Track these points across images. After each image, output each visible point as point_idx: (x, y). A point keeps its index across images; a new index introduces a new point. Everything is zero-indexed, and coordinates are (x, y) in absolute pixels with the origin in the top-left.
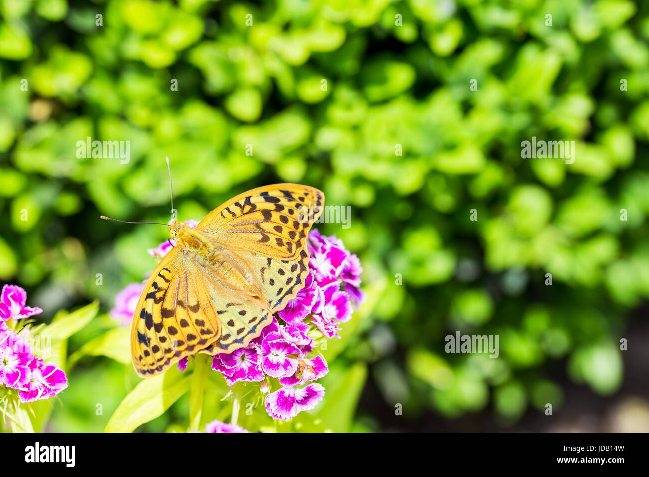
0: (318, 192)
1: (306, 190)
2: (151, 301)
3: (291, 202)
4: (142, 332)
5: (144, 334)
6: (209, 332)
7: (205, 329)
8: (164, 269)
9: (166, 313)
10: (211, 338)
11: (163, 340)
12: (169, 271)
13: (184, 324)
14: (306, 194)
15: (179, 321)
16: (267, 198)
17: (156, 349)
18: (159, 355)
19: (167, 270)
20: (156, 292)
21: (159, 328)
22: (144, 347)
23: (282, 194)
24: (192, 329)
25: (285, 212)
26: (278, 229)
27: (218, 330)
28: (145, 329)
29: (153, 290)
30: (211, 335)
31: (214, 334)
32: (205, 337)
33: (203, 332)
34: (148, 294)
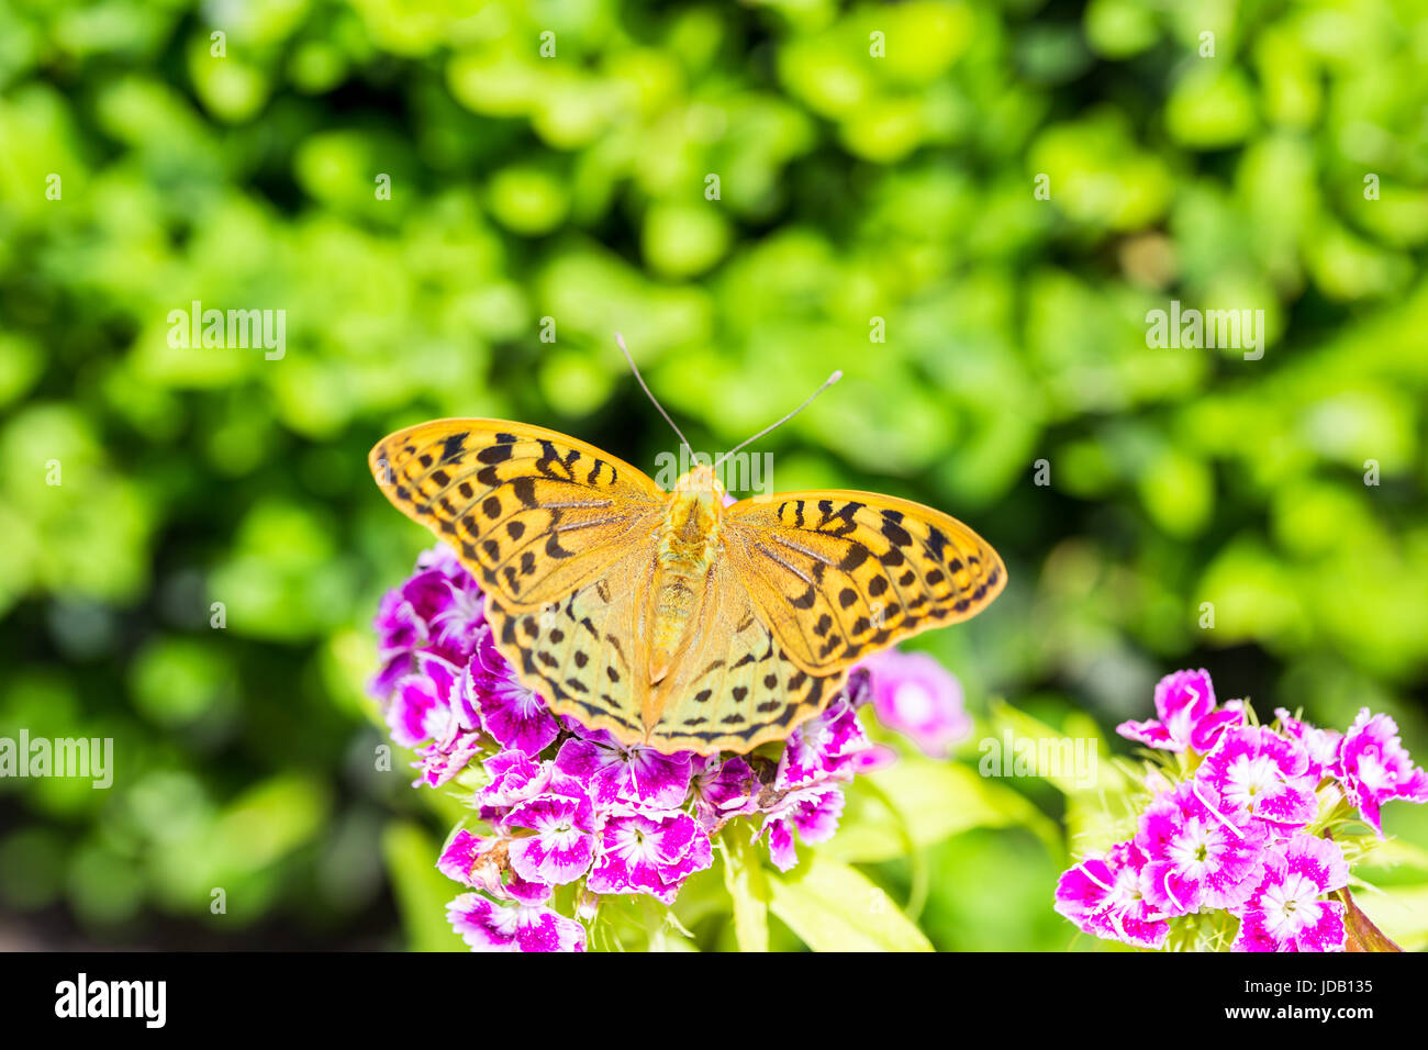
0: (999, 570)
1: (980, 552)
2: (539, 452)
3: (928, 560)
4: (467, 444)
5: (463, 449)
6: (515, 586)
7: (518, 576)
8: (614, 472)
9: (524, 487)
10: (503, 592)
11: (466, 490)
12: (613, 482)
13: (516, 530)
14: (972, 560)
15: (518, 518)
16: (893, 526)
17: (441, 478)
18: (431, 488)
19: (615, 477)
20: (560, 460)
21: (487, 477)
22: (437, 453)
23: (925, 534)
24: (510, 548)
25: (896, 572)
26: (848, 598)
27: (525, 604)
28: (477, 449)
29: (563, 453)
30: (509, 591)
31: (515, 598)
32: (501, 578)
33: (510, 572)
34: (549, 442)
